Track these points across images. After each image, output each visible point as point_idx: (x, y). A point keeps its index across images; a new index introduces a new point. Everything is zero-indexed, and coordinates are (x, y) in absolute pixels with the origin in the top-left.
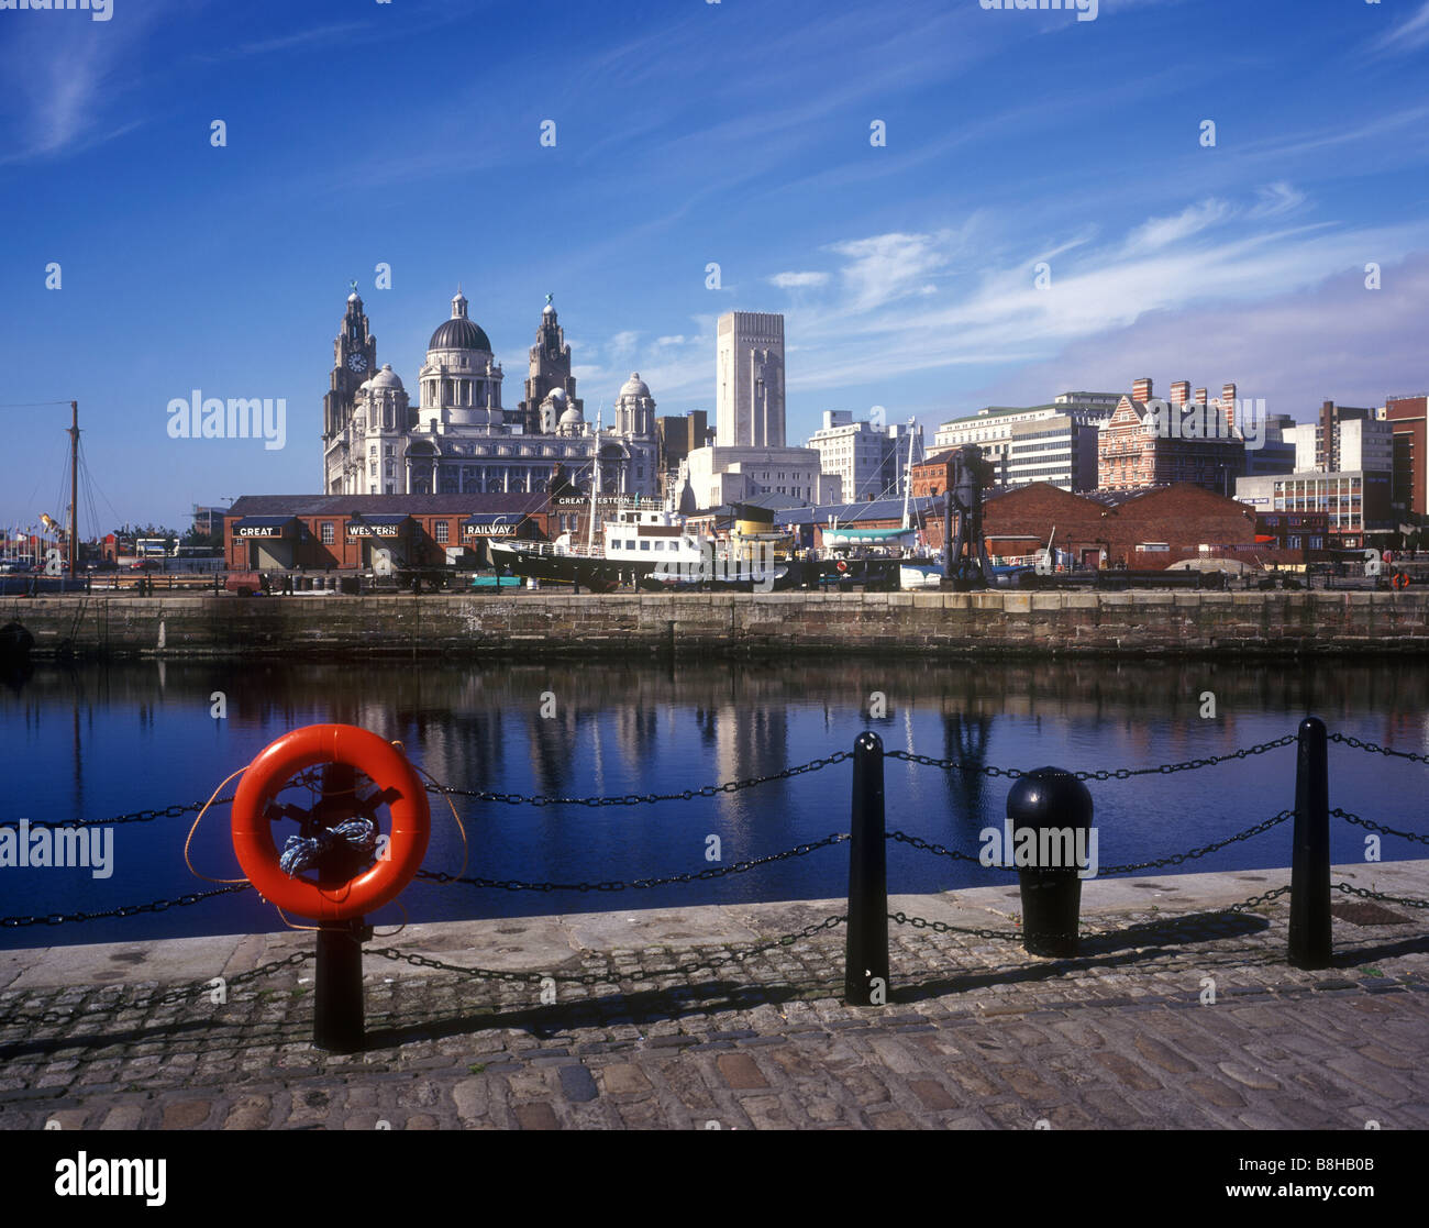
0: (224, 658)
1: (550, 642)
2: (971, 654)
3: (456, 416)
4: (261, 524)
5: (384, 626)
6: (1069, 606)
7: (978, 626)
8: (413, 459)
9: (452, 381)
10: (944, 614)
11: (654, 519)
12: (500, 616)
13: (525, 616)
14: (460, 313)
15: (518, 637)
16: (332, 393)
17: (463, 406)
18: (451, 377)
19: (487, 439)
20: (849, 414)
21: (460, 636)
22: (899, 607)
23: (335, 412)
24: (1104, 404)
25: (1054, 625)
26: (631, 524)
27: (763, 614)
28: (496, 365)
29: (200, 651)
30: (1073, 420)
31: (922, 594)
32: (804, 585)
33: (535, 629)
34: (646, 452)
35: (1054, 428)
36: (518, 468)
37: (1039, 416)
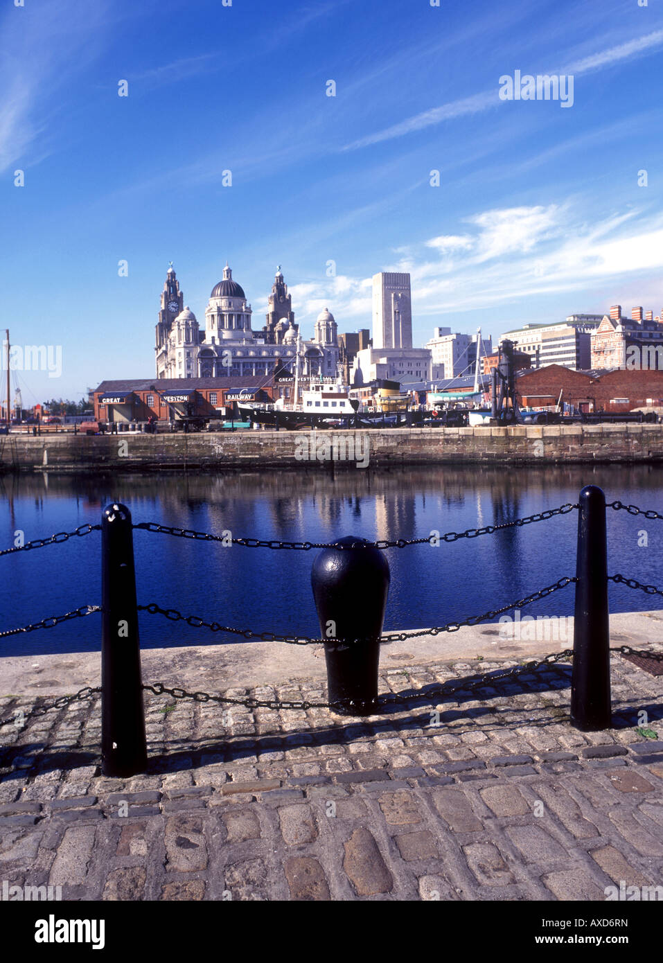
0: (79, 471)
1: (262, 459)
2: (507, 463)
3: (226, 335)
4: (114, 396)
5: (167, 451)
6: (565, 434)
7: (511, 446)
8: (202, 359)
9: (224, 315)
10: (492, 439)
11: (331, 389)
12: (233, 445)
13: (247, 444)
14: (228, 277)
15: (243, 456)
16: (159, 324)
17: (230, 328)
18: (224, 313)
19: (243, 347)
20: (449, 329)
21: (210, 456)
22: (466, 435)
23: (161, 335)
24: (594, 321)
25: (556, 445)
26: (318, 392)
27: (386, 441)
28: (248, 306)
29: (66, 466)
30: (577, 330)
31: (479, 428)
32: (413, 425)
33: (253, 452)
34: (333, 353)
35: (566, 335)
36: (260, 363)
37: (557, 328)
